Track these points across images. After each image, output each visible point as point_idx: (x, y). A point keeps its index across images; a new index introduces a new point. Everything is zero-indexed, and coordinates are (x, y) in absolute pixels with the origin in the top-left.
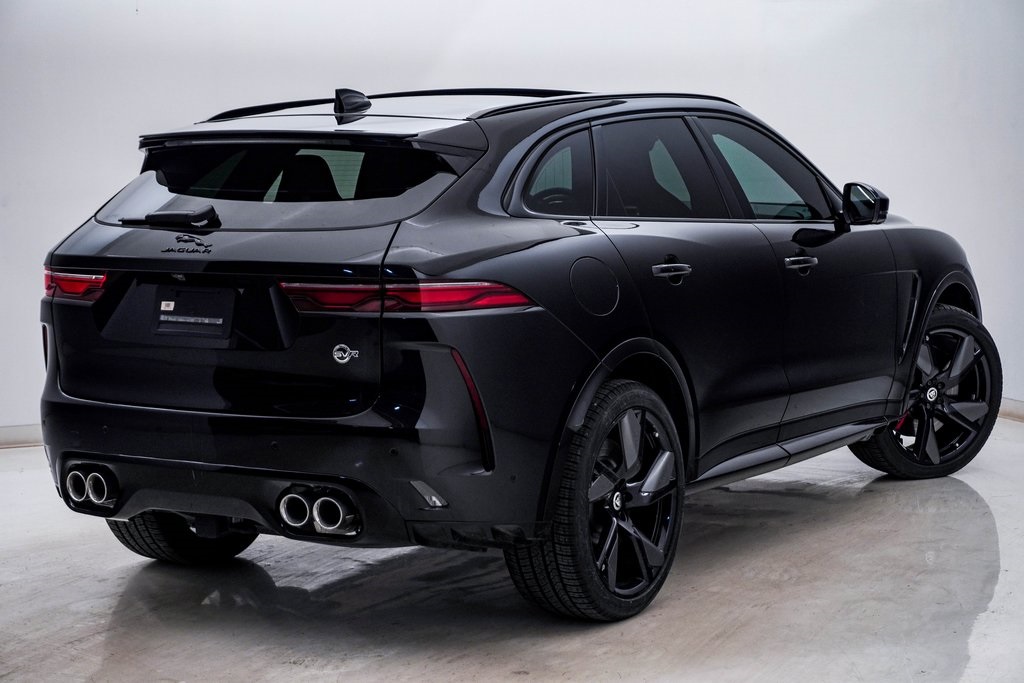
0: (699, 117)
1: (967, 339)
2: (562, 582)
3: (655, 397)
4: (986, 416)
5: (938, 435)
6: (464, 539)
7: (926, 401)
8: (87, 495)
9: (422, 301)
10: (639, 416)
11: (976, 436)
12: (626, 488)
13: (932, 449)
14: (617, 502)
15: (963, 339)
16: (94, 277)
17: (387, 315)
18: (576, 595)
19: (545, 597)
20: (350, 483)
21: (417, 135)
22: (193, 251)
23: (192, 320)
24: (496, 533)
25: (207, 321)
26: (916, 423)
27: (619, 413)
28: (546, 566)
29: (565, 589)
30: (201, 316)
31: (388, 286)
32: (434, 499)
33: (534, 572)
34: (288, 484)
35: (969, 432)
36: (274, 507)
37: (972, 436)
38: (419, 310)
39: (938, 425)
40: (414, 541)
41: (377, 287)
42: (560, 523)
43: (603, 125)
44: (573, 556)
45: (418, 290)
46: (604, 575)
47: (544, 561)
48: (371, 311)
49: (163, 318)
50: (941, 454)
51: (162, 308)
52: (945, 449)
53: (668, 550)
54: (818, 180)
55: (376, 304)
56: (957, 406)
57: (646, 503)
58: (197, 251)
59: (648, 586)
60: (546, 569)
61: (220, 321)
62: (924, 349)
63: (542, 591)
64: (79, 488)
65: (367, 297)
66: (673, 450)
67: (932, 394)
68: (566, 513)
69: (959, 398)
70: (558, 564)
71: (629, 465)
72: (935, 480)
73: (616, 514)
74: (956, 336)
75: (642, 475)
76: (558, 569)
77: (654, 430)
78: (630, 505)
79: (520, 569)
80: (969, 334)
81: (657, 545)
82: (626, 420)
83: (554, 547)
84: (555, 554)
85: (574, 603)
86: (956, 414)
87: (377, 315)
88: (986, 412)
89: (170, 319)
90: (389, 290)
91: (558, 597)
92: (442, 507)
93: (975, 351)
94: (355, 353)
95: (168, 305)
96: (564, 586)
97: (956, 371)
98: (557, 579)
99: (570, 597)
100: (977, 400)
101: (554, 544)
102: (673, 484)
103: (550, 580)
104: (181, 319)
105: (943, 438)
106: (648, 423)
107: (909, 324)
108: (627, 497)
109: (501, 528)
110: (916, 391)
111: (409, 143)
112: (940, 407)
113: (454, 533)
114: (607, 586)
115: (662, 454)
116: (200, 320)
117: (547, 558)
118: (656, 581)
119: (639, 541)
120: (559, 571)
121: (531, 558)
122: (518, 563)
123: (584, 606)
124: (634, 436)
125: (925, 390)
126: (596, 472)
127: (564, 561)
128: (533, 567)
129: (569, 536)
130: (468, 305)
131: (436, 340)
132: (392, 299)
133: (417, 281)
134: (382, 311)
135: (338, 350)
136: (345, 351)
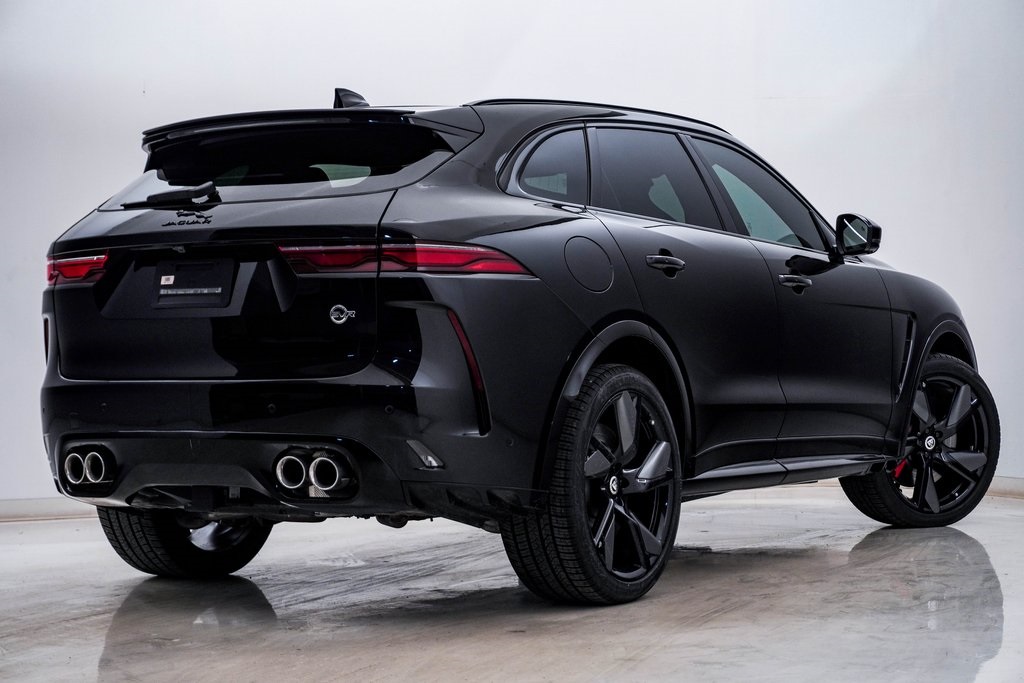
0: (693, 137)
1: (963, 388)
2: (559, 557)
3: (649, 384)
4: (985, 466)
5: (937, 485)
6: (460, 503)
7: (925, 450)
8: (85, 475)
9: (419, 261)
10: (635, 400)
11: (976, 486)
12: (622, 473)
13: (931, 496)
14: (613, 486)
15: (959, 388)
16: (95, 258)
17: (382, 275)
18: (573, 571)
19: (542, 576)
20: (348, 443)
21: (413, 112)
22: (193, 223)
23: (191, 291)
24: (492, 497)
25: (206, 291)
26: (915, 473)
27: (615, 391)
28: (543, 541)
29: (562, 565)
30: (200, 287)
31: (384, 246)
32: (430, 458)
33: (530, 548)
34: (285, 446)
35: (969, 483)
36: (271, 470)
37: (972, 485)
38: (416, 271)
39: (937, 477)
40: (410, 504)
41: (374, 247)
42: (556, 494)
43: (597, 127)
44: (570, 528)
45: (414, 250)
46: (601, 551)
47: (541, 534)
48: (368, 271)
49: (163, 292)
50: (941, 504)
51: (163, 283)
52: (944, 499)
53: (666, 541)
54: (811, 214)
55: (374, 266)
56: (956, 456)
57: (642, 489)
58: (197, 222)
59: (646, 573)
60: (543, 544)
61: (219, 290)
62: (920, 395)
63: (538, 569)
64: (77, 470)
65: (367, 257)
66: (668, 440)
67: (930, 443)
68: (562, 484)
69: (958, 449)
70: (554, 538)
71: (625, 449)
72: (936, 528)
73: (613, 497)
74: (953, 385)
75: (638, 461)
76: (554, 542)
77: (649, 418)
78: (626, 491)
79: (517, 547)
80: (965, 383)
81: (655, 534)
82: (621, 401)
83: (550, 520)
84: (552, 527)
85: (570, 580)
86: (956, 464)
87: (374, 275)
88: (984, 462)
89: (170, 292)
90: (385, 250)
91: (555, 574)
92: (438, 467)
93: (972, 400)
94: (352, 313)
95: (168, 280)
96: (561, 560)
97: (954, 419)
98: (553, 555)
99: (566, 573)
100: (975, 451)
101: (550, 516)
102: (670, 476)
103: (547, 555)
104: (181, 292)
105: (943, 489)
106: (644, 410)
107: (904, 365)
108: (623, 482)
109: (499, 494)
110: (913, 438)
111: (406, 119)
112: (937, 456)
113: (451, 496)
114: (604, 565)
115: (658, 444)
116: (199, 291)
117: (543, 532)
118: (653, 570)
119: (637, 528)
120: (556, 545)
121: (527, 533)
122: (515, 539)
123: (581, 584)
124: (630, 420)
125: (923, 438)
126: (592, 448)
127: (560, 534)
128: (529, 544)
129: (565, 507)
130: (464, 268)
131: (432, 299)
132: (389, 259)
133: (414, 242)
134: (379, 271)
135: (335, 310)
136: (342, 312)
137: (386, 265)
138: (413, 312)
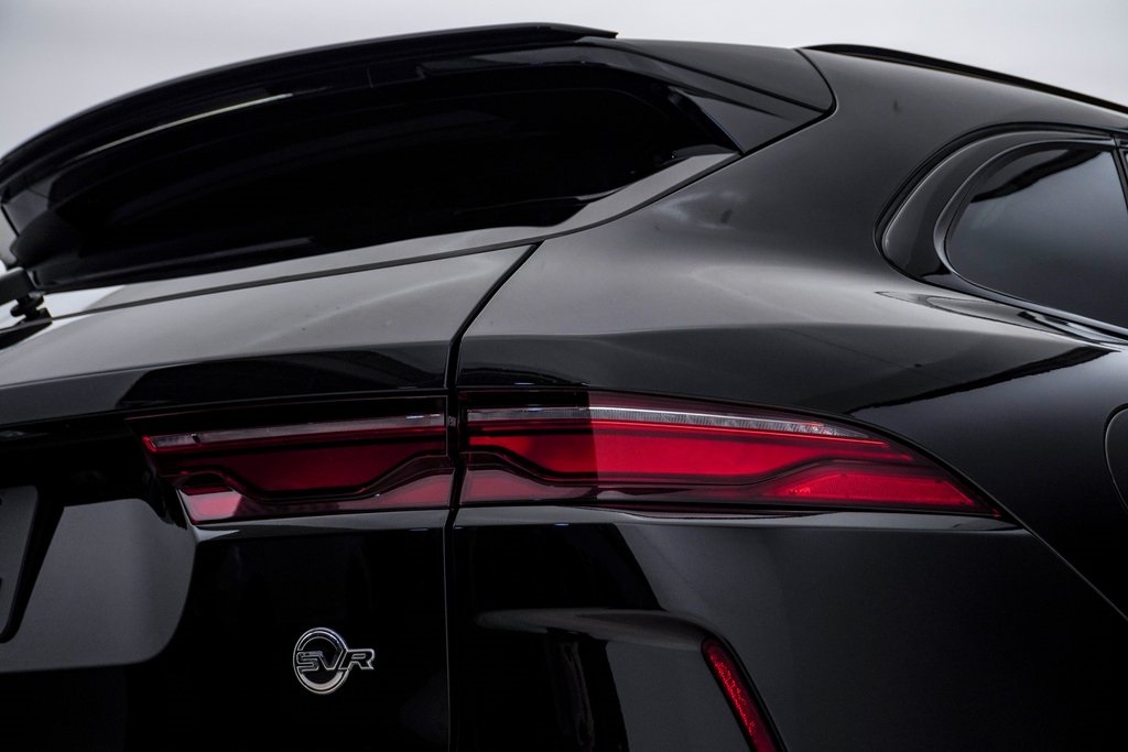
17: (467, 517)
21: (613, 35)
31: (474, 416)
38: (592, 502)
41: (437, 420)
45: (584, 428)
55: (436, 487)
65: (413, 454)
87: (438, 519)
90: (478, 429)
94: (366, 657)
130: (765, 496)
131: (658, 607)
132: (491, 460)
133: (581, 397)
134: (455, 505)
135: (312, 645)
136: (330, 651)
137: (481, 483)
138: (594, 650)
